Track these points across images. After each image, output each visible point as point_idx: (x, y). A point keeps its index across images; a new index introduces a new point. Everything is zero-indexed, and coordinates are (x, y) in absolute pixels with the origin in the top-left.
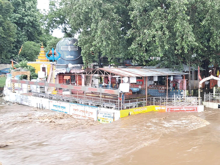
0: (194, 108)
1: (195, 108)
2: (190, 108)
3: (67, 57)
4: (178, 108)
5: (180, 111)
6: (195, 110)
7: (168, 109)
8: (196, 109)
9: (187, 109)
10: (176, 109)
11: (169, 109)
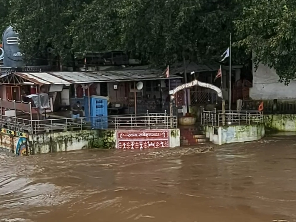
0: (162, 133)
1: (164, 134)
2: (154, 133)
3: (15, 55)
4: (135, 133)
5: (138, 137)
6: (164, 136)
7: (119, 134)
8: (166, 134)
9: (150, 135)
10: (132, 134)
11: (121, 135)
